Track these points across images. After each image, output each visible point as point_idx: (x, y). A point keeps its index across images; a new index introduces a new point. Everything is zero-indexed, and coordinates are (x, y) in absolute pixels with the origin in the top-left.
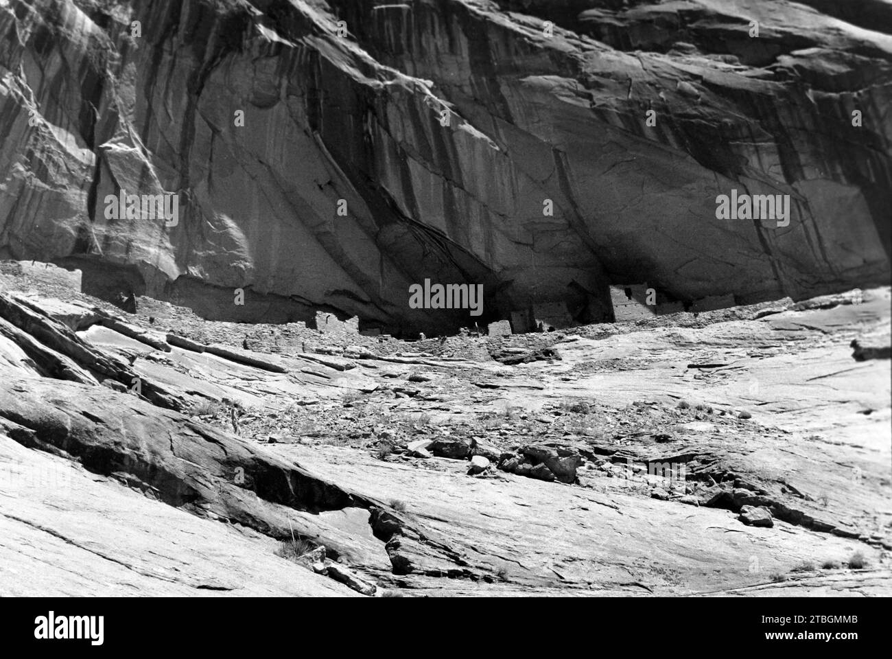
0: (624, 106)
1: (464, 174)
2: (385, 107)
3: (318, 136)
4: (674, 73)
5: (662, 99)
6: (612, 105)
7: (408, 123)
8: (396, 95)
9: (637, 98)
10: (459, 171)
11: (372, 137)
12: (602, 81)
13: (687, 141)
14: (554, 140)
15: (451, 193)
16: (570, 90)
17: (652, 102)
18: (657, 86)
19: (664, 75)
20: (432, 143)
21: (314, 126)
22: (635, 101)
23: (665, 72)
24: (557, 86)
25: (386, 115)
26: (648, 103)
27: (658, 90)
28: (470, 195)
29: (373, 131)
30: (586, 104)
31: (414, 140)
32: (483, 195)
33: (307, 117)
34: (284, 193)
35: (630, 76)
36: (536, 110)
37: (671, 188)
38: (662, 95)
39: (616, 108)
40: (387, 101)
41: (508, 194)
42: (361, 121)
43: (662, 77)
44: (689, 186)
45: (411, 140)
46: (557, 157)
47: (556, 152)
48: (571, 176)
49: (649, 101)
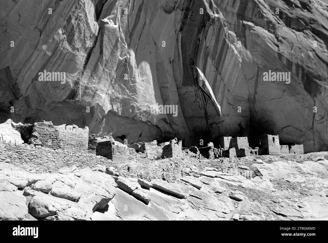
0: (289, 55)
1: (223, 69)
2: (209, 27)
3: (181, 35)
4: (307, 46)
5: (302, 57)
6: (286, 54)
7: (214, 38)
8: (217, 23)
9: (294, 53)
10: (222, 67)
11: (201, 42)
12: (283, 40)
13: (305, 78)
14: (259, 62)
15: (217, 77)
16: (272, 41)
17: (299, 57)
18: (302, 50)
19: (304, 46)
20: (219, 51)
21: (181, 29)
22: (294, 55)
23: (305, 45)
24: (267, 37)
25: (207, 31)
26: (297, 57)
27: (302, 52)
28: (222, 79)
29: (202, 39)
30: (276, 49)
31: (212, 47)
32: (226, 80)
33: (181, 23)
34: (157, 63)
35: (293, 42)
36: (256, 46)
37: (293, 95)
38: (302, 55)
39: (287, 55)
40: (212, 25)
41: (235, 82)
42: (200, 32)
43: (303, 47)
44: (298, 96)
45: (211, 47)
46: (258, 70)
47: (259, 68)
48: (260, 80)
49: (298, 56)
